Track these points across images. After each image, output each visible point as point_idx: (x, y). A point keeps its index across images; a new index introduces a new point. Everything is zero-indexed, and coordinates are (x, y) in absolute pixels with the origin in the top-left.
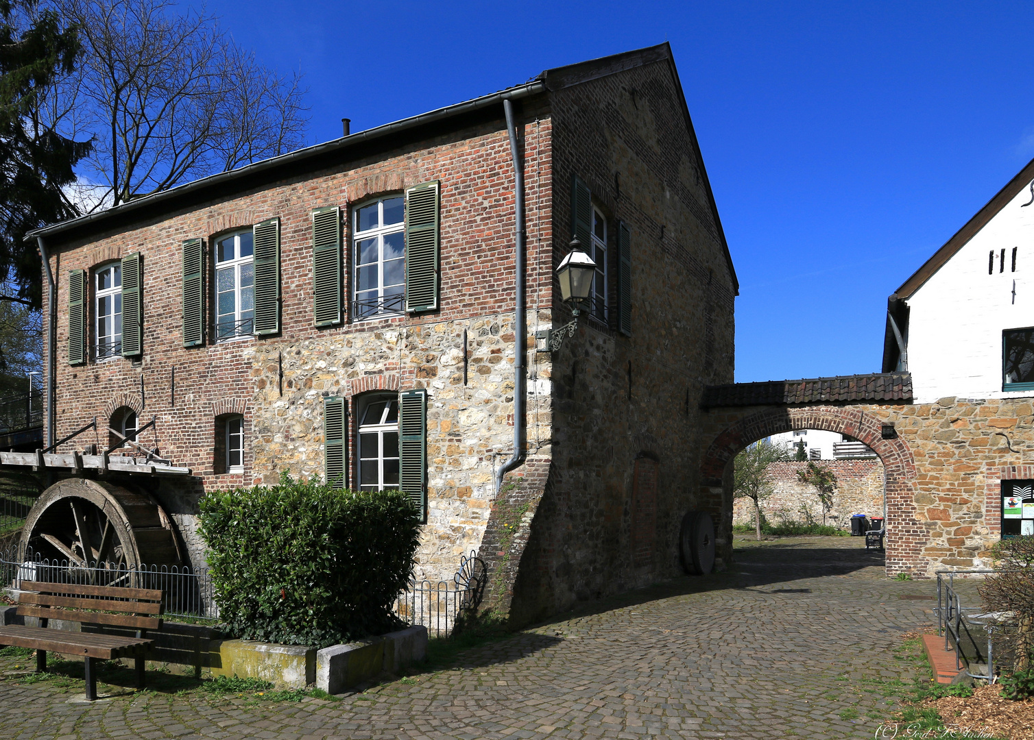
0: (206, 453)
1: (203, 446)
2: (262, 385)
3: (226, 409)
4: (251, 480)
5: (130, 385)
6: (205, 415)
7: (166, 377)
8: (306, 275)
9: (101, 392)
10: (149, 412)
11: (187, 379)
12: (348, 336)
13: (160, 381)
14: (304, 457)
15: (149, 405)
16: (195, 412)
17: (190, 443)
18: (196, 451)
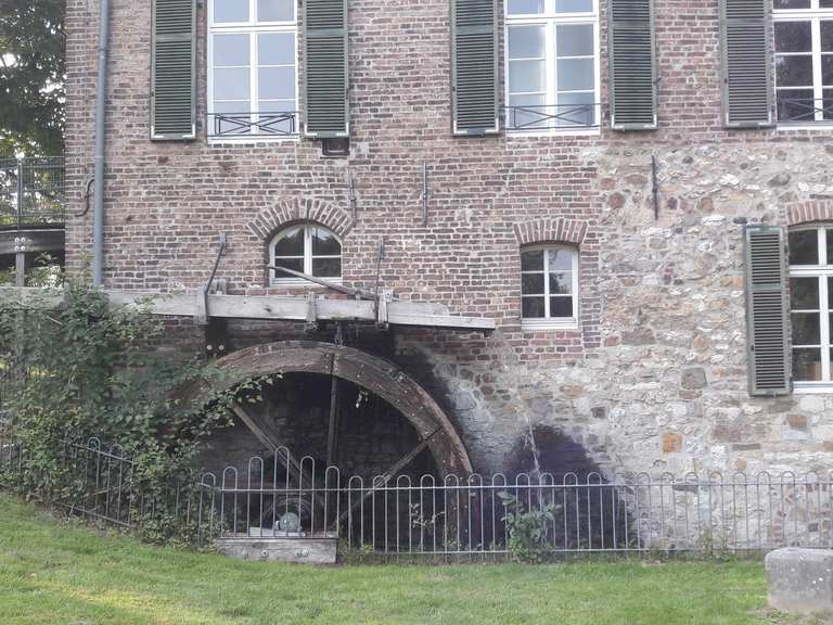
0: (504, 294)
1: (495, 289)
2: (618, 201)
4: (598, 339)
5: (319, 186)
6: (498, 242)
7: (408, 180)
8: (703, 54)
9: (239, 193)
10: (367, 232)
11: (457, 185)
12: (778, 145)
13: (394, 184)
14: (701, 307)
15: (368, 221)
16: (477, 236)
17: (466, 283)
18: (483, 295)
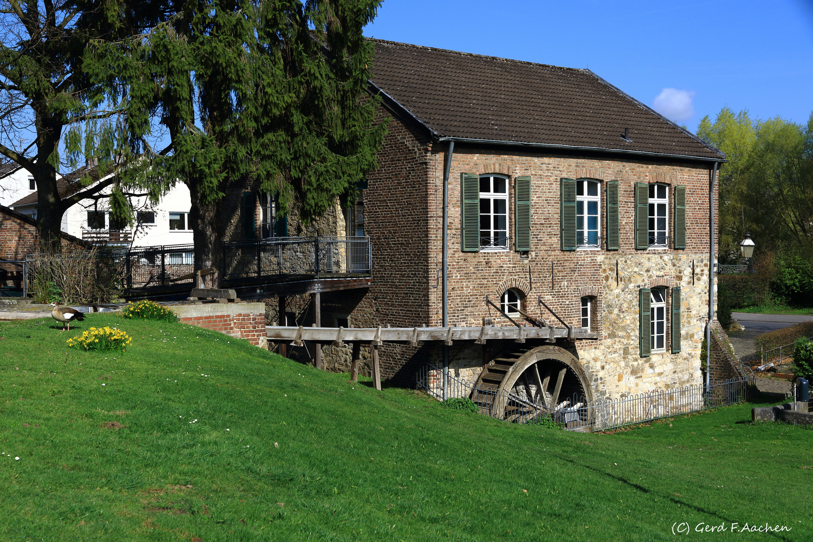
1: (574, 317)
2: (607, 278)
3: (588, 292)
5: (519, 272)
6: (575, 296)
7: (547, 269)
8: (630, 218)
9: (493, 276)
10: (535, 293)
11: (562, 271)
12: (649, 255)
13: (543, 271)
14: (628, 322)
15: (535, 288)
16: (568, 294)
17: (565, 315)
18: (570, 320)
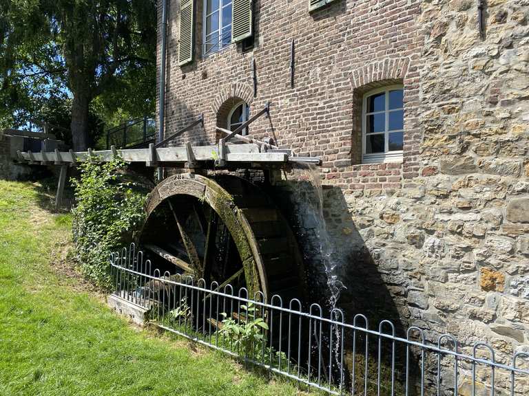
0: (339, 138)
1: (334, 130)
2: (439, 30)
4: (417, 169)
5: (240, 73)
6: (338, 91)
7: (283, 56)
9: (208, 88)
10: (261, 98)
11: (312, 51)
13: (276, 61)
15: (261, 91)
16: (323, 88)
17: (315, 128)
18: (325, 136)
